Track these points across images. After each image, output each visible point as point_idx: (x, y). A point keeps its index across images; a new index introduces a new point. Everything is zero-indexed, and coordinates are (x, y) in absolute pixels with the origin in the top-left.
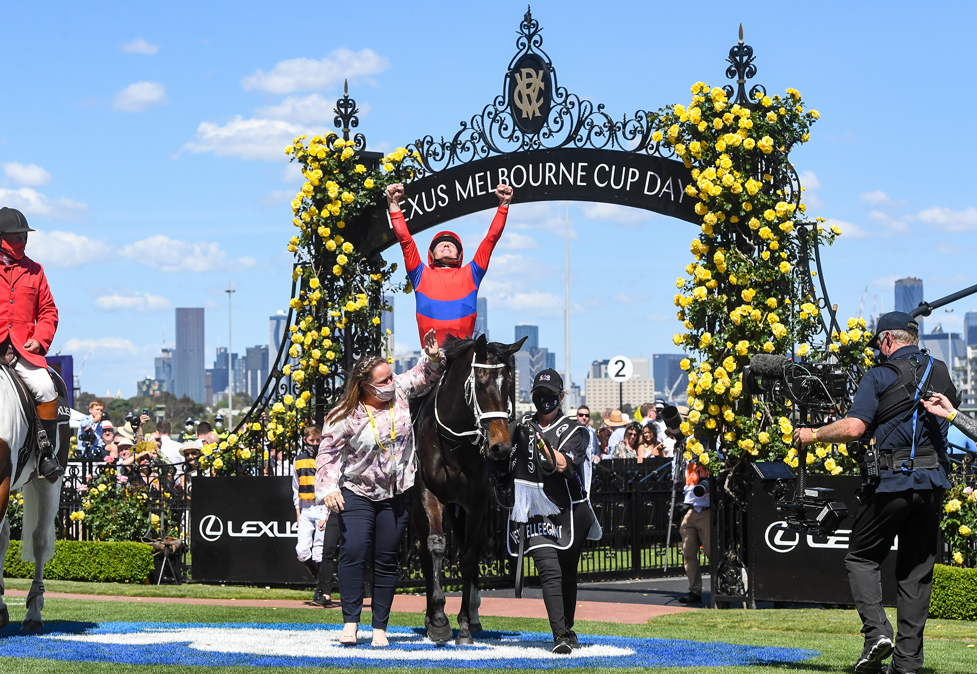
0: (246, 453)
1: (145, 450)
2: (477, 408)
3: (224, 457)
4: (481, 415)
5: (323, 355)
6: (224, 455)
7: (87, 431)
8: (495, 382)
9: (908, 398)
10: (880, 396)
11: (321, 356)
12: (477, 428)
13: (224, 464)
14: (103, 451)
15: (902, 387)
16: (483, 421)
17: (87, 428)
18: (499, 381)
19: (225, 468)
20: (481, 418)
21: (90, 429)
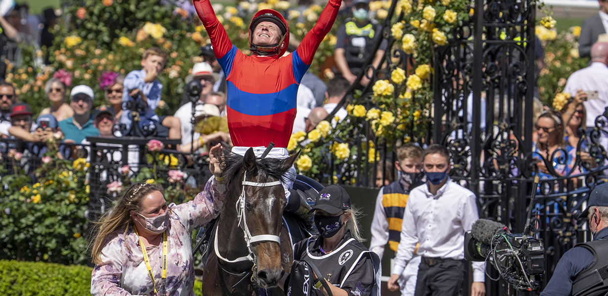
0: (343, 151)
1: (218, 130)
2: (247, 232)
3: (314, 154)
4: (251, 239)
5: (439, 16)
6: (315, 150)
7: (135, 97)
8: (264, 202)
9: (602, 284)
10: (573, 278)
11: (436, 18)
12: (247, 253)
13: (314, 163)
14: (159, 126)
15: (595, 272)
16: (253, 244)
17: (135, 92)
18: (270, 201)
19: (315, 170)
20: (251, 241)
21: (140, 93)
